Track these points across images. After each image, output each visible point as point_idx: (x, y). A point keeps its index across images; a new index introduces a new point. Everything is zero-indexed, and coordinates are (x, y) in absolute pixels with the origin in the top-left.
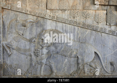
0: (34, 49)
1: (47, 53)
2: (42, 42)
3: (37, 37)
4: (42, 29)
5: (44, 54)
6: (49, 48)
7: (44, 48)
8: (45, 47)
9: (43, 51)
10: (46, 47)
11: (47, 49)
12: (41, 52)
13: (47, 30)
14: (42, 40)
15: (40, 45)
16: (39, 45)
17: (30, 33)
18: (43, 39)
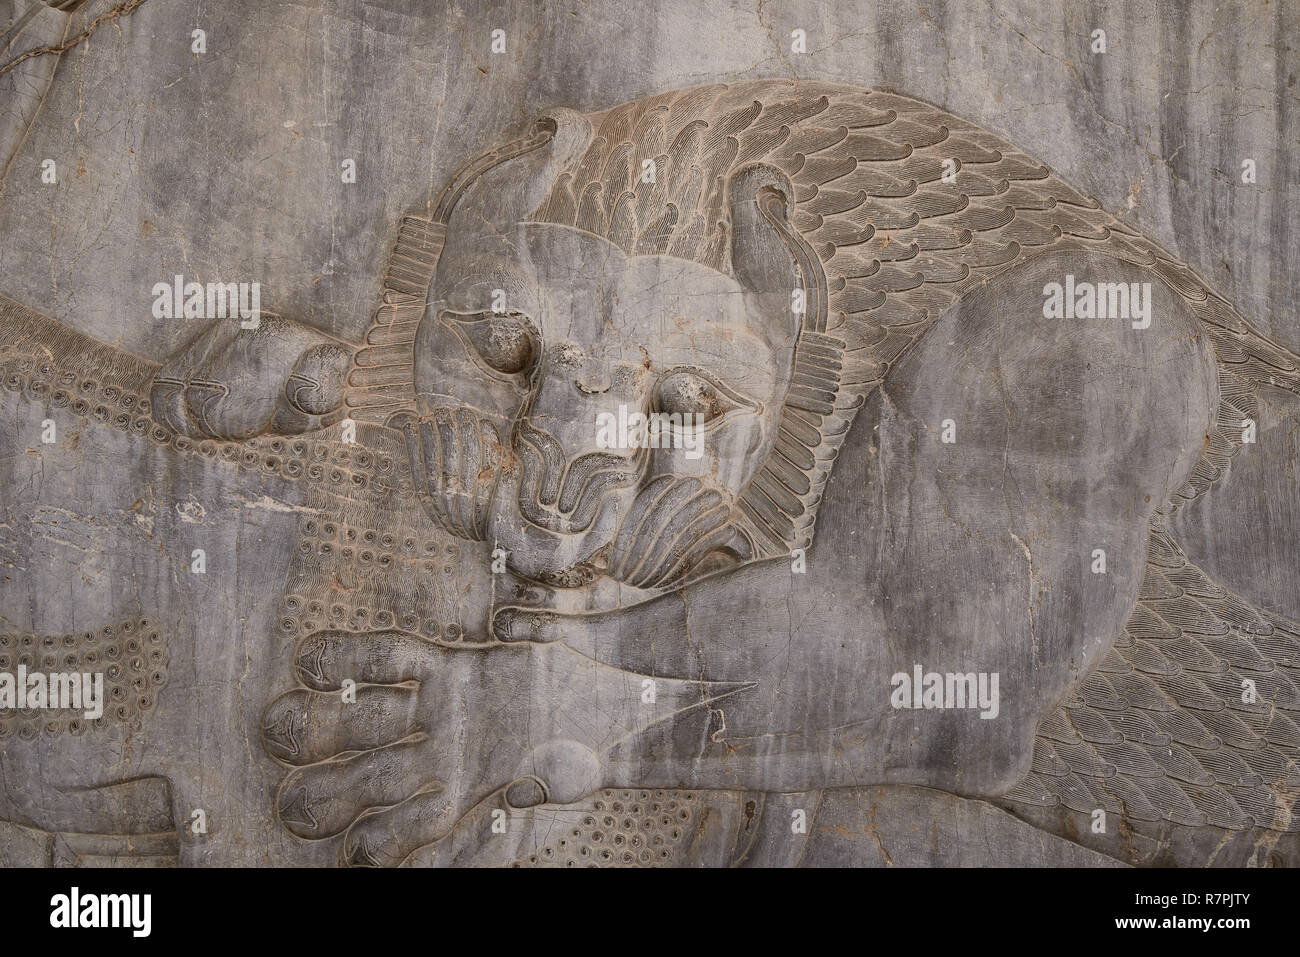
0: (277, 629)
1: (649, 748)
2: (516, 436)
3: (365, 289)
4: (533, 81)
5: (567, 781)
6: (701, 602)
7: (567, 601)
8: (585, 574)
9: (540, 701)
10: (611, 593)
11: (659, 649)
12: (458, 726)
13: (648, 103)
14: (502, 390)
15: (441, 515)
16: (408, 524)
17: (165, 184)
18: (527, 363)
